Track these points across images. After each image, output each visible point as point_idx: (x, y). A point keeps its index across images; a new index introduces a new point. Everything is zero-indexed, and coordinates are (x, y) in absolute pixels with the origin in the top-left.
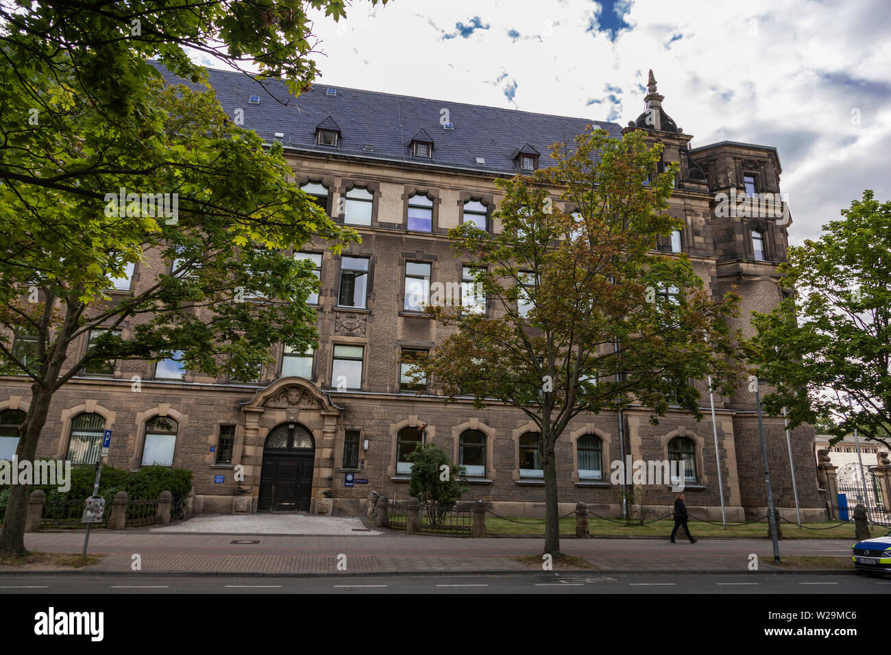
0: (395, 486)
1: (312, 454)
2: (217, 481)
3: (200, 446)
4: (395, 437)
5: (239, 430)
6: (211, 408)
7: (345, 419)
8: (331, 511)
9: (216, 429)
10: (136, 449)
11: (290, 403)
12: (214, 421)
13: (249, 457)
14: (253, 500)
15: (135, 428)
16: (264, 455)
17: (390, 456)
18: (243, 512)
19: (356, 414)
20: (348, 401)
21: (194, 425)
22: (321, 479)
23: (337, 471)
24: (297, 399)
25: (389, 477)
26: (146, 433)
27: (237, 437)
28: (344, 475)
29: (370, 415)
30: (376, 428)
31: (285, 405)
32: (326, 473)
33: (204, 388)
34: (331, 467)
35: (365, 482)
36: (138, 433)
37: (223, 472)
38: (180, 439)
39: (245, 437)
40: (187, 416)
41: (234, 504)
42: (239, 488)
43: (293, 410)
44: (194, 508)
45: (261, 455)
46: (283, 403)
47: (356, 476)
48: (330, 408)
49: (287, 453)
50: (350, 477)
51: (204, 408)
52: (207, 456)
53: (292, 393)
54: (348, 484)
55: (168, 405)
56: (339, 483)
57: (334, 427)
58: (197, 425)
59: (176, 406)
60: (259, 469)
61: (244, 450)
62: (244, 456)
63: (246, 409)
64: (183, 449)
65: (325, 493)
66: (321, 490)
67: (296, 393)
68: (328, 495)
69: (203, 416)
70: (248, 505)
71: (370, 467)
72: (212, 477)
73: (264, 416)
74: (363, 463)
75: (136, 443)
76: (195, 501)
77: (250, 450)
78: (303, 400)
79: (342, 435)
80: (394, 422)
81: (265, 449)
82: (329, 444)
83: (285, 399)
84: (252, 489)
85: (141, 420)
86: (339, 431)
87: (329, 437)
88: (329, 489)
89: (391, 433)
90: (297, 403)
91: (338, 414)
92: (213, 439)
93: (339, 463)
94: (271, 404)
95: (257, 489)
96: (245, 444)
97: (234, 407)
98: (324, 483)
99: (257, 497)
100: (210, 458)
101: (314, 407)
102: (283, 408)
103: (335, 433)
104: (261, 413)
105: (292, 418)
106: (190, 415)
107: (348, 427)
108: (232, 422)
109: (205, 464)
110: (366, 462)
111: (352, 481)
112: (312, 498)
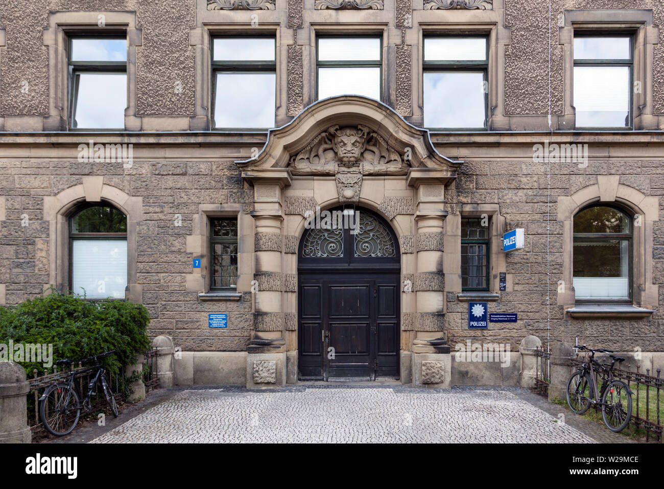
0: (574, 326)
1: (395, 266)
2: (215, 323)
3: (172, 257)
4: (569, 226)
5: (244, 223)
6: (183, 181)
7: (460, 190)
8: (448, 378)
9: (200, 225)
10: (53, 266)
11: (341, 162)
12: (193, 207)
13: (268, 274)
14: (288, 359)
15: (45, 228)
16: (300, 272)
17: (561, 265)
18: (268, 383)
19: (481, 180)
20: (463, 152)
21: (155, 216)
22: (422, 315)
23: (450, 299)
24: (357, 152)
25: (561, 308)
26: (72, 238)
27: (243, 236)
28: (466, 305)
29: (513, 180)
30: (528, 207)
31: (332, 167)
32: (432, 302)
33: (163, 140)
34: (441, 290)
35: (512, 318)
36: (53, 236)
37: (222, 306)
38: (134, 246)
39: (257, 234)
40: (140, 199)
41: (249, 370)
42: (257, 337)
43: (349, 176)
44: (175, 378)
45: (294, 271)
46: (326, 163)
47: (492, 307)
48: (430, 164)
49: (345, 266)
50: (478, 311)
51: (170, 182)
52: (189, 277)
53: (345, 139)
54: (475, 324)
55: (100, 179)
56: (457, 321)
57: (441, 206)
58: (161, 216)
59: (116, 180)
60: (293, 299)
61: (257, 261)
62: (258, 274)
63: (251, 174)
64: (141, 266)
65: (433, 344)
66: (424, 339)
67: (353, 139)
68: (441, 347)
69: (170, 199)
70: (278, 372)
71: (518, 288)
72: (203, 317)
73: (291, 193)
74: (503, 280)
75: (52, 257)
76: (175, 363)
77: (269, 261)
78: (368, 156)
79: (454, 224)
80: (566, 191)
81: (301, 260)
82: (433, 243)
83: (330, 155)
84: (283, 338)
85: (53, 213)
86: (449, 217)
87: (431, 228)
88: (439, 335)
89: (560, 217)
90: (357, 162)
91: (449, 175)
92: (196, 243)
93: (454, 282)
94: (303, 166)
95: (294, 337)
96: (258, 249)
97: (230, 178)
98: (429, 323)
99: (294, 353)
100: (195, 280)
101: (392, 168)
102: (327, 174)
103: (443, 218)
104: (284, 185)
105: (348, 193)
106: (146, 198)
107: (468, 208)
108: (230, 207)
109: (187, 293)
110: (509, 278)
111: (483, 318)
112: (404, 353)
